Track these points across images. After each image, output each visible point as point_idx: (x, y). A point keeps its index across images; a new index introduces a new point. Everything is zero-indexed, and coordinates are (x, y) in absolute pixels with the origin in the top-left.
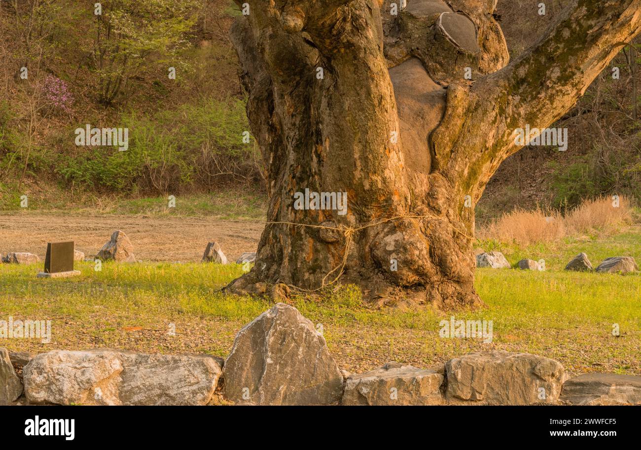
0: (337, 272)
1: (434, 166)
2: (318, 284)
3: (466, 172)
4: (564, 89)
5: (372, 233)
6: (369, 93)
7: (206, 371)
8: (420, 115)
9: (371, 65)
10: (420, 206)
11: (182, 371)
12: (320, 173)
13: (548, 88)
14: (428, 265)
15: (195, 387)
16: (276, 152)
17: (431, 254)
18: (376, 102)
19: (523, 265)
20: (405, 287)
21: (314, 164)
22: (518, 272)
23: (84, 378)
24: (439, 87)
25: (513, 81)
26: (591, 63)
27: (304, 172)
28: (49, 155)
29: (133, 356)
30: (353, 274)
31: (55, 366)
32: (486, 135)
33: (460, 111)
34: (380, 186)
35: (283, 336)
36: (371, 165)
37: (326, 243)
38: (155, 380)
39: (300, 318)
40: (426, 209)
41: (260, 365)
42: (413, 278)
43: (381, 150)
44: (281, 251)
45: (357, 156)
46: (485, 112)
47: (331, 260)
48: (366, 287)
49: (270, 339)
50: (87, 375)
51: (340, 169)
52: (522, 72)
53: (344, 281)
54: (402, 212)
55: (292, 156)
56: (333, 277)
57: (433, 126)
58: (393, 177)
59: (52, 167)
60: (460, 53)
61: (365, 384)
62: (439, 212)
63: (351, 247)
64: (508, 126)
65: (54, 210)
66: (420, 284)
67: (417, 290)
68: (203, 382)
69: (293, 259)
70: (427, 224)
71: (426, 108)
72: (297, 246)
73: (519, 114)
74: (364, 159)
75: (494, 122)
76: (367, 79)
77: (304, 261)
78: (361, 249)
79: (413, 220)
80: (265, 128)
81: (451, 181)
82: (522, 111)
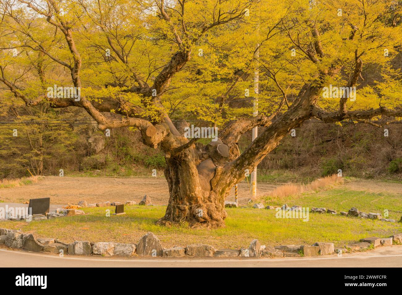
0: (184, 218)
1: (212, 189)
2: (179, 221)
3: (221, 190)
4: (249, 167)
5: (193, 208)
6: (189, 172)
7: (132, 248)
8: (208, 175)
9: (190, 165)
10: (206, 200)
11: (127, 248)
12: (179, 192)
13: (244, 167)
14: (207, 217)
15: (130, 251)
16: (171, 184)
17: (208, 214)
18: (191, 175)
19: (268, 208)
20: (201, 222)
21: (178, 189)
22: (266, 210)
23: (105, 249)
24: (215, 166)
25: (236, 165)
26: (256, 160)
27: (176, 191)
28: (141, 156)
29: (117, 244)
30: (188, 219)
31: (99, 246)
32: (227, 180)
33: (219, 174)
34: (194, 196)
35: (150, 240)
36: (192, 190)
37: (182, 210)
38: (121, 249)
39: (154, 235)
40: (208, 201)
41: (144, 246)
42: (203, 220)
43: (194, 186)
44: (171, 211)
45: (187, 188)
46: (227, 174)
47: (183, 215)
48: (191, 222)
49: (147, 240)
50: (106, 248)
51: (184, 191)
52: (238, 162)
53: (186, 220)
54: (200, 202)
55: (174, 186)
56: (183, 219)
57: (211, 178)
58: (197, 193)
59: (143, 160)
60: (222, 157)
61: (167, 251)
62: (211, 202)
63: (188, 211)
64: (234, 177)
65: (143, 176)
66: (205, 222)
67: (204, 223)
68: (131, 250)
69: (173, 214)
70: (207, 205)
71: (210, 173)
72: (174, 211)
73: (237, 174)
74: (190, 189)
75: (229, 176)
76: (189, 169)
77: (176, 215)
78: (190, 212)
79: (203, 205)
80: (169, 178)
81: (216, 193)
82: (237, 173)
